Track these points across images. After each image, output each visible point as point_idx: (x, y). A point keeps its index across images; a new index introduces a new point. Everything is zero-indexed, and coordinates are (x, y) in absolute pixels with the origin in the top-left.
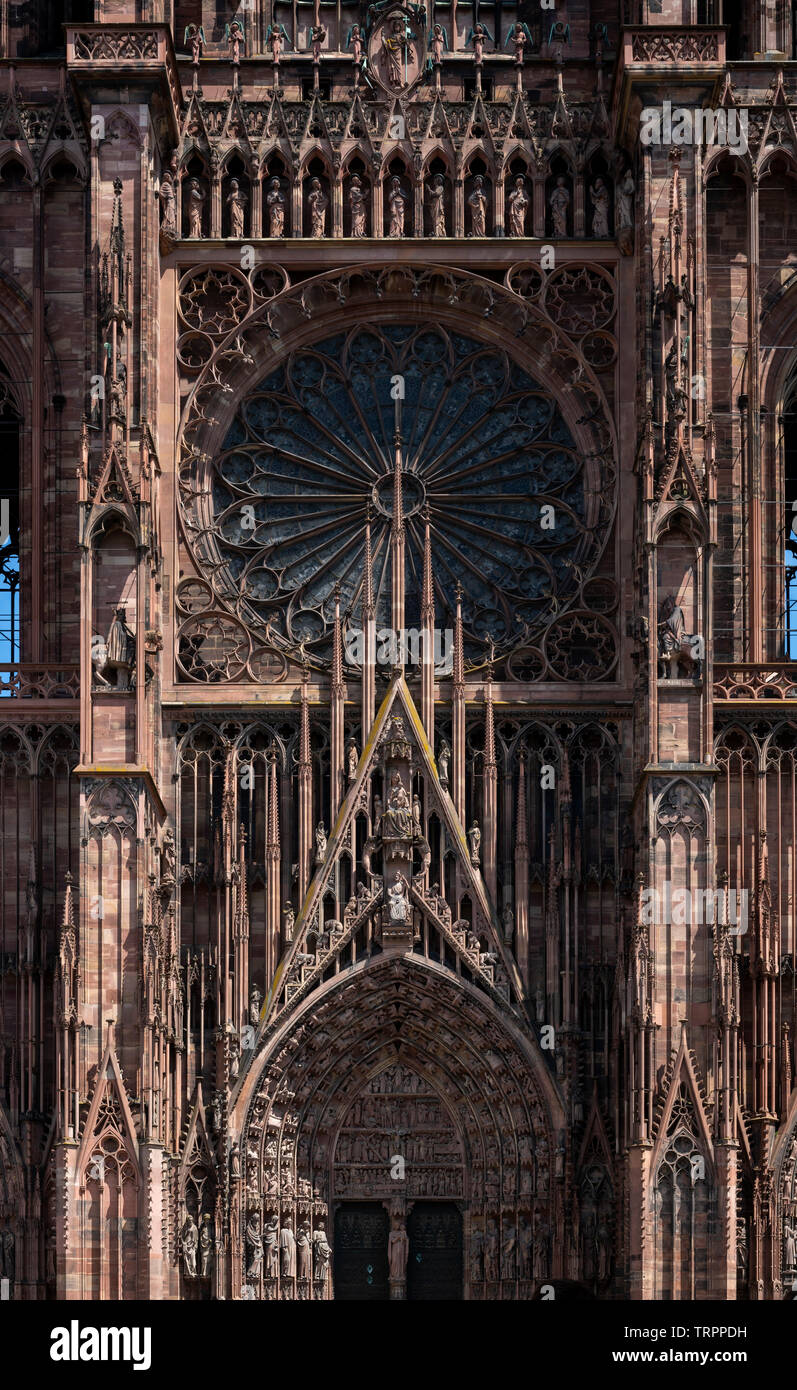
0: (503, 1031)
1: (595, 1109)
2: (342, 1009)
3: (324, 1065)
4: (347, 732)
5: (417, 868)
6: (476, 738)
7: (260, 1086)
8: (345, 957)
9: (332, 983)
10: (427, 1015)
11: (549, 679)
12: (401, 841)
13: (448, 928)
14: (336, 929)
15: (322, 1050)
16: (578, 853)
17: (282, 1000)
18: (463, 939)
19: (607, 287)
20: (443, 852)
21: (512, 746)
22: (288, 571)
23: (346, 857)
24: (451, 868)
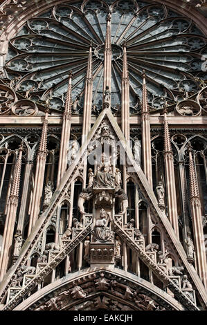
5: (118, 210)
6: (159, 144)
9: (47, 289)
11: (203, 115)
12: (107, 191)
13: (142, 249)
14: (55, 249)
17: (4, 301)
18: (154, 257)
20: (138, 201)
21: (182, 148)
22: (45, 81)
23: (66, 204)
24: (143, 214)
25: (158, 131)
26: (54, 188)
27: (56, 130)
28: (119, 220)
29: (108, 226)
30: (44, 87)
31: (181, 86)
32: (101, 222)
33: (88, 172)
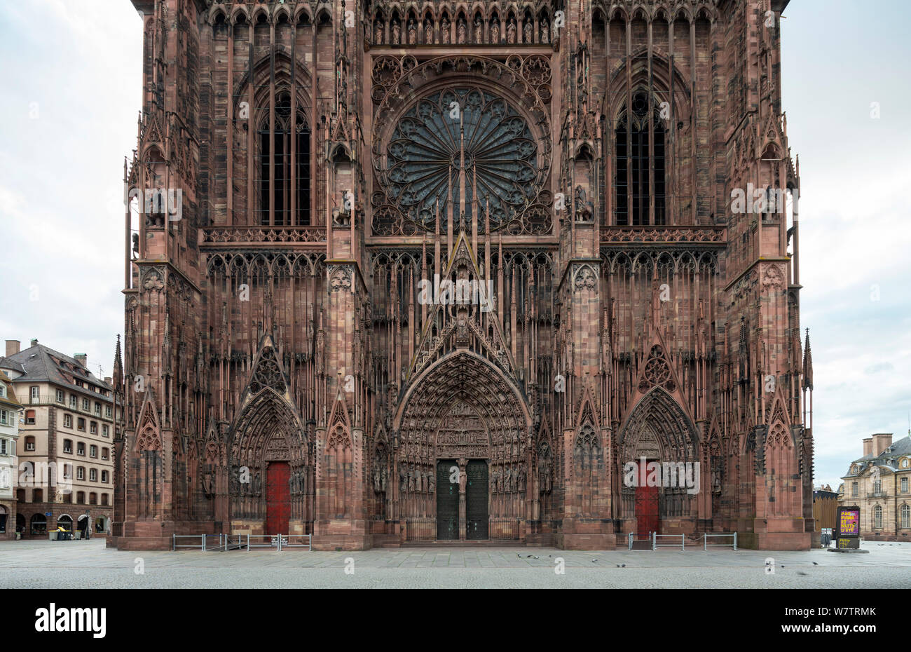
0: (506, 384)
1: (544, 417)
2: (440, 376)
3: (432, 401)
4: (441, 257)
7: (406, 409)
8: (441, 351)
9: (436, 363)
10: (474, 378)
11: (524, 234)
13: (483, 339)
14: (437, 341)
15: (432, 393)
16: (537, 308)
17: (415, 371)
18: (489, 345)
19: (548, 66)
21: (509, 263)
22: (418, 193)
23: (441, 310)
25: (494, 248)
27: (431, 250)
28: (471, 321)
29: (465, 325)
30: (418, 198)
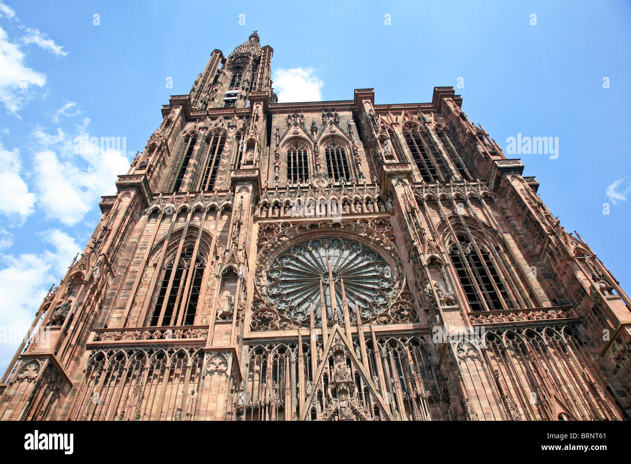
5: (352, 395)
6: (370, 345)
11: (394, 323)
12: (344, 383)
16: (421, 384)
20: (363, 387)
21: (384, 346)
22: (292, 300)
23: (320, 392)
24: (367, 394)
25: (368, 336)
26: (311, 380)
27: (307, 339)
28: (353, 401)
29: (348, 406)
30: (293, 304)
31: (377, 299)
32: (344, 404)
33: (330, 369)
